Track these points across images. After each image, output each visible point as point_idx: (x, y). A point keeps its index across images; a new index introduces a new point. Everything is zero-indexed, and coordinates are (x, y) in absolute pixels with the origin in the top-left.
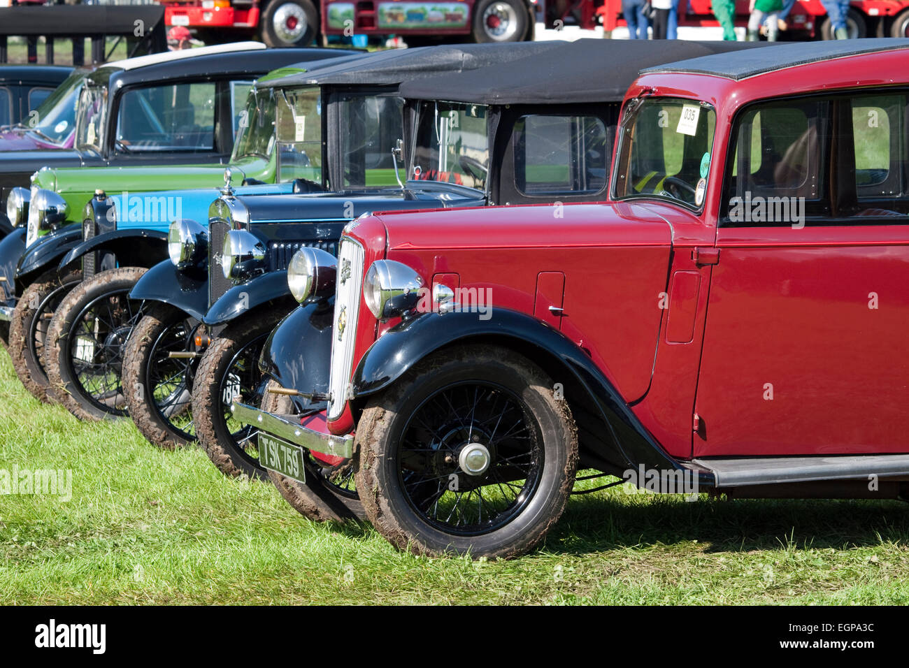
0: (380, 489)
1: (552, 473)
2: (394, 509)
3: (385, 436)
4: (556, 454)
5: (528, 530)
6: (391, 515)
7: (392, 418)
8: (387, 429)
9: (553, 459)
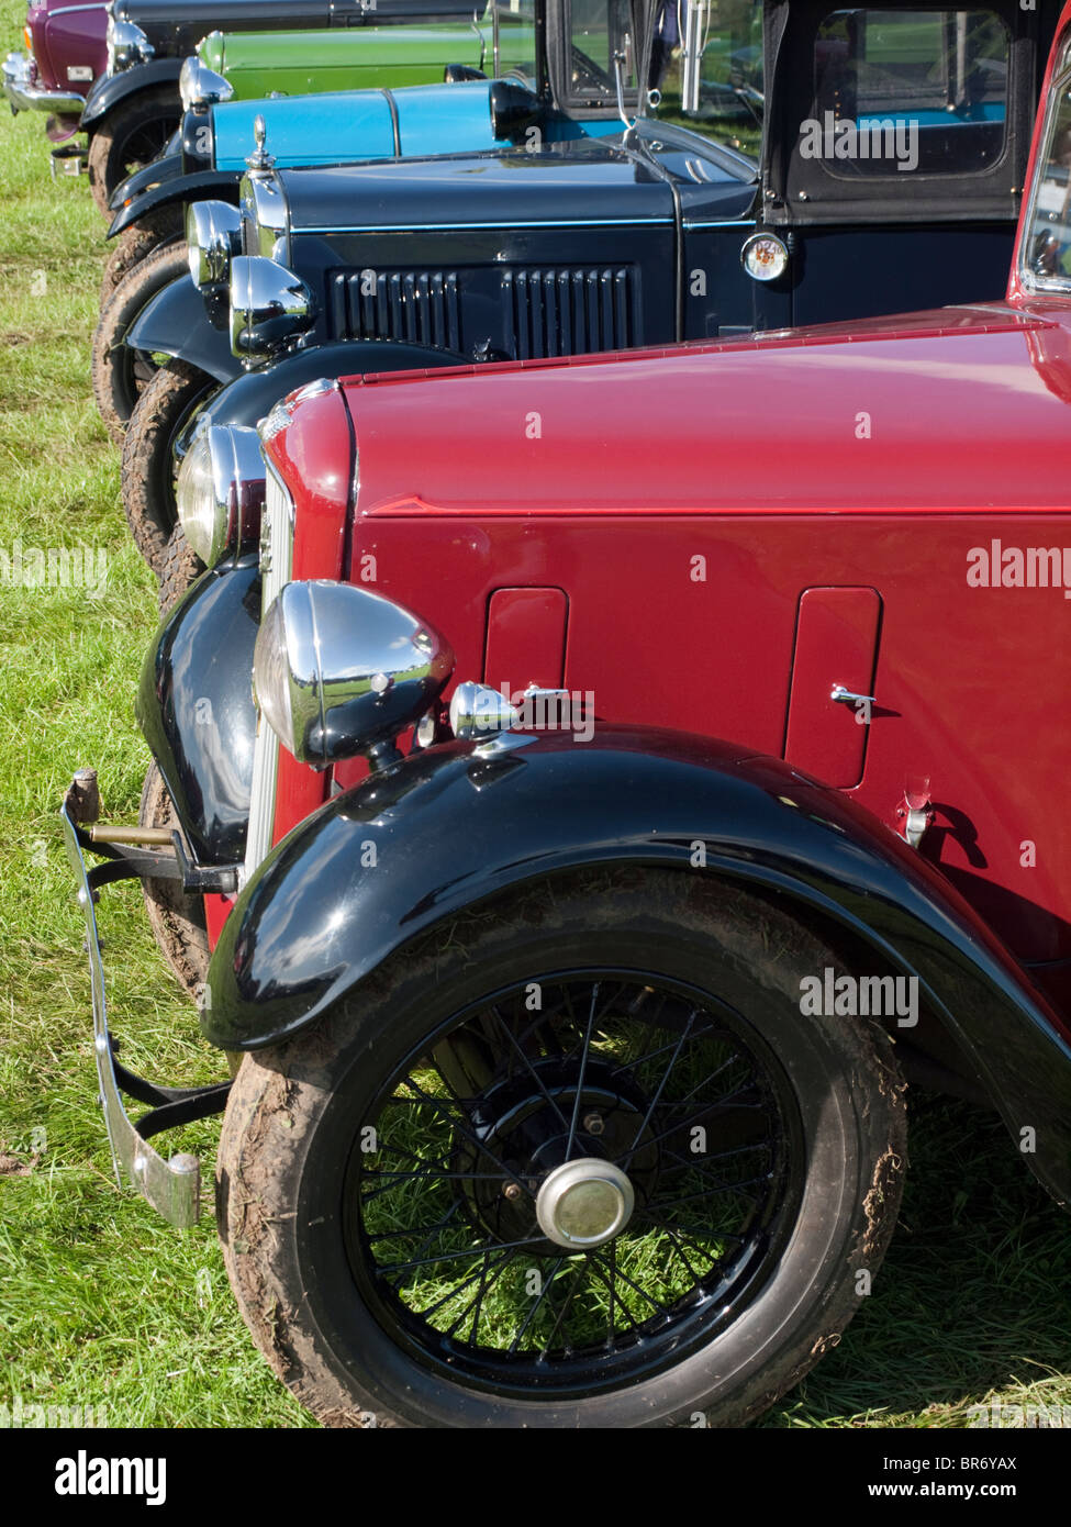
0: (287, 1310)
1: (826, 1213)
2: (334, 1358)
3: (296, 1162)
4: (840, 1162)
5: (754, 1373)
6: (328, 1374)
7: (316, 1107)
8: (303, 1141)
9: (830, 1174)
